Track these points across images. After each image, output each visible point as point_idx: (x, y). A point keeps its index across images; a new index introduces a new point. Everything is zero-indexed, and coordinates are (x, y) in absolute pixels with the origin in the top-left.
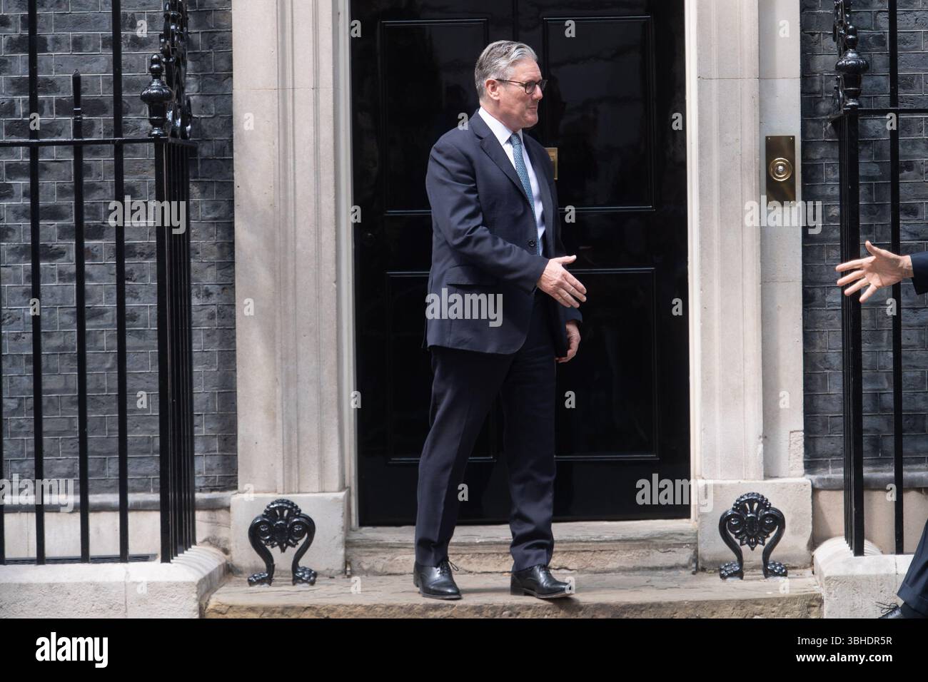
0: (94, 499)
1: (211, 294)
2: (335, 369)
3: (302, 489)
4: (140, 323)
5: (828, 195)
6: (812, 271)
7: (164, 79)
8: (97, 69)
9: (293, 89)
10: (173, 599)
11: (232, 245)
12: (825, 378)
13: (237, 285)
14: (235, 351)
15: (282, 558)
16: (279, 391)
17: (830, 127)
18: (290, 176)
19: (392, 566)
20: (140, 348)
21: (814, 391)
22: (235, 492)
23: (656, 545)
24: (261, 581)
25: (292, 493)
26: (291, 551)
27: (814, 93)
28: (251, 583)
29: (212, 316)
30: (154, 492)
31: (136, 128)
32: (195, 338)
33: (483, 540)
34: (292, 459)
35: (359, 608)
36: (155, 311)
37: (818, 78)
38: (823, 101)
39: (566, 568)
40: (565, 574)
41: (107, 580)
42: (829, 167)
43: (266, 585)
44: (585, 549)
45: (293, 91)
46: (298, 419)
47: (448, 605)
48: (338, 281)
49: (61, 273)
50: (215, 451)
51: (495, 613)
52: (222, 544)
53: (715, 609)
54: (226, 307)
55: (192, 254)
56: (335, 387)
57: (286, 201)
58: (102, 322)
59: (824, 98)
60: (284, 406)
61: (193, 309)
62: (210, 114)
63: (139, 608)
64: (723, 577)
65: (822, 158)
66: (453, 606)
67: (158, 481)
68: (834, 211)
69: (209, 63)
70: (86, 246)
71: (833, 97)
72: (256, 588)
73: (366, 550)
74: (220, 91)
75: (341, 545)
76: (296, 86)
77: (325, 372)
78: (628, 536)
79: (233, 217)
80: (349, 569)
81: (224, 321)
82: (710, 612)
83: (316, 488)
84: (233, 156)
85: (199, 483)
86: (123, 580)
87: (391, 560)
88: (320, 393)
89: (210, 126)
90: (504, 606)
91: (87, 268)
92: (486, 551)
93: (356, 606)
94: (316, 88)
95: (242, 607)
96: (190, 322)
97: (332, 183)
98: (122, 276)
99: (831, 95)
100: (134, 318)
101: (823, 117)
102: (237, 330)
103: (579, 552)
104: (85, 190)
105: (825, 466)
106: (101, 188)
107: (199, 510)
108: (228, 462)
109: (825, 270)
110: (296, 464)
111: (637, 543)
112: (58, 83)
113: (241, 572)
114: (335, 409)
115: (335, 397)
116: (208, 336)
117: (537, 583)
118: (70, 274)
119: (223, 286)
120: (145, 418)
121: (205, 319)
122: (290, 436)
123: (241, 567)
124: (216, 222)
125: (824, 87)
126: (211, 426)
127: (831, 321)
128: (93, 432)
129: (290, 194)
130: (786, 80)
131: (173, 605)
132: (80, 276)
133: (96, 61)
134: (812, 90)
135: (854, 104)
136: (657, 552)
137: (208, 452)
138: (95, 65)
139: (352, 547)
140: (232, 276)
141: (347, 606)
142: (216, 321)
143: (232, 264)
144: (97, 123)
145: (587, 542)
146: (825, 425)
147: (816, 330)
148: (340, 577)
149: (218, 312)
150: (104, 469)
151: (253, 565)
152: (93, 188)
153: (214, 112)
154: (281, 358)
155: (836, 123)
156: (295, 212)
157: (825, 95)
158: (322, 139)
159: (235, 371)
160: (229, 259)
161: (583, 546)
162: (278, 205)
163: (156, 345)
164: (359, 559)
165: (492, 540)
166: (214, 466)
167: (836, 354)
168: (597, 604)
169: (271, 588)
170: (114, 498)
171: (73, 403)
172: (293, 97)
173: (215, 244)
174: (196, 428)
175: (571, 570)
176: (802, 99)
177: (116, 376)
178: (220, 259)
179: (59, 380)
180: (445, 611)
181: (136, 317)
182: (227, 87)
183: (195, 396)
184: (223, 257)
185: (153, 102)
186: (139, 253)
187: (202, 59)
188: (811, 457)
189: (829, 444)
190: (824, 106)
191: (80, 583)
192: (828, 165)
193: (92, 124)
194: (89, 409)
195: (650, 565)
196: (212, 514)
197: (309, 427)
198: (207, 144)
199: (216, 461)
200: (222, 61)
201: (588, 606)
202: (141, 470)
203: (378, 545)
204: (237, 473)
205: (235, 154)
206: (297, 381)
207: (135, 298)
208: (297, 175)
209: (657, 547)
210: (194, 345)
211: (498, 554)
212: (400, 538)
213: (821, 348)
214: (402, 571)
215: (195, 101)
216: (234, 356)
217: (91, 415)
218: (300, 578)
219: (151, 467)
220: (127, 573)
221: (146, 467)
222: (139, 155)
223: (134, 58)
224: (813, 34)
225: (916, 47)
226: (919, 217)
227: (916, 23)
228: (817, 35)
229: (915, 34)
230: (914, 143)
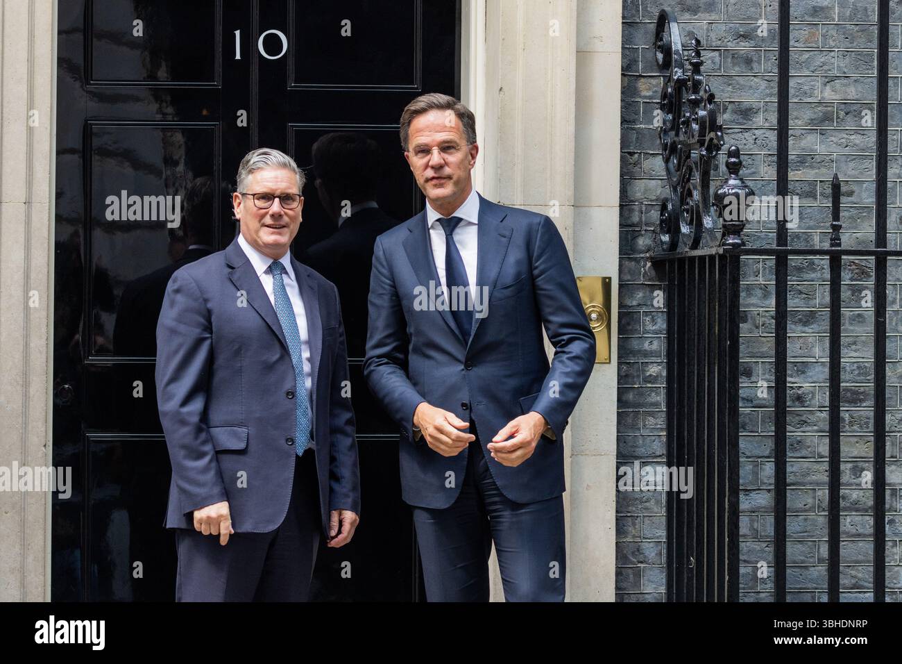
5: (645, 350)
6: (625, 442)
12: (638, 574)
17: (649, 267)
21: (625, 589)
27: (630, 226)
37: (636, 208)
38: (642, 235)
42: (647, 316)
48: (47, 445)
59: (643, 232)
65: (639, 305)
68: (653, 370)
71: (653, 231)
94: (28, 202)
99: (652, 229)
101: (642, 255)
109: (641, 442)
125: (643, 219)
127: (647, 504)
130: (603, 209)
134: (631, 222)
135: (736, 241)
147: (629, 515)
155: (657, 264)
157: (644, 228)
167: (651, 545)
176: (621, 232)
190: (642, 242)
192: (646, 313)
213: (634, 537)
224: (631, 154)
225: (754, 173)
226: (753, 379)
227: (755, 143)
228: (636, 156)
229: (754, 157)
230: (749, 289)
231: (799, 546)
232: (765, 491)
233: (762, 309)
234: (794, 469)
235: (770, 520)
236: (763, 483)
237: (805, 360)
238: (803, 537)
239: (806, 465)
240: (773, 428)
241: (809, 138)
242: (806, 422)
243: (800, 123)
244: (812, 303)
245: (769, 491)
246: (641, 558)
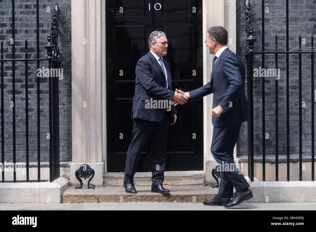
0: (30, 164)
1: (65, 104)
2: (100, 126)
3: (91, 161)
4: (44, 113)
7: (51, 42)
8: (32, 39)
9: (89, 45)
10: (54, 193)
11: (71, 90)
12: (242, 130)
13: (72, 102)
14: (72, 121)
15: (85, 181)
16: (84, 133)
18: (88, 70)
19: (117, 184)
20: (44, 120)
22: (71, 162)
23: (194, 178)
24: (79, 188)
25: (88, 162)
26: (88, 179)
28: (76, 188)
29: (65, 111)
30: (48, 162)
31: (43, 56)
32: (60, 117)
33: (143, 176)
34: (88, 152)
35: (107, 196)
36: (48, 109)
37: (241, 43)
38: (243, 50)
39: (167, 185)
40: (167, 186)
41: (34, 187)
43: (80, 189)
44: (173, 179)
45: (89, 46)
46: (90, 141)
47: (133, 195)
48: (101, 101)
49: (21, 98)
50: (65, 150)
51: (147, 197)
52: (67, 177)
53: (210, 197)
54: (69, 108)
55: (59, 93)
56: (101, 132)
57: (87, 78)
58: (33, 112)
59: (243, 49)
60: (86, 137)
61: (59, 109)
62: (65, 52)
63: (43, 195)
64: (213, 187)
66: (135, 195)
67: (49, 158)
69: (65, 37)
70: (28, 90)
71: (245, 49)
72: (77, 190)
73: (109, 179)
74: (68, 46)
75: (102, 178)
76: (90, 44)
77: (98, 127)
78: (185, 176)
79: (71, 82)
80: (104, 184)
81: (68, 112)
82: (209, 197)
83: (95, 161)
84: (71, 64)
85: (61, 159)
86: (38, 187)
87: (117, 182)
88: (96, 133)
89: (65, 56)
90: (149, 196)
91: (29, 97)
92: (144, 180)
93: (106, 195)
94: (96, 45)
95: (73, 195)
96: (59, 113)
97: (100, 72)
98: (39, 99)
100: (42, 111)
101: (243, 55)
102: (72, 115)
103: (171, 180)
104: (28, 74)
105: (243, 155)
106: (33, 73)
107: (61, 167)
108: (69, 153)
110: (89, 154)
111: (188, 177)
112: (21, 43)
113: (73, 185)
114: (100, 138)
115: (100, 135)
116: (64, 116)
117: (159, 189)
118: (24, 98)
119: (68, 102)
120: (45, 140)
121: (63, 112)
122: (87, 146)
123: (73, 184)
124: (66, 83)
125: (243, 46)
126: (64, 143)
128: (30, 145)
129: (88, 75)
131: (53, 195)
132: (27, 99)
133: (32, 36)
134: (239, 47)
135: (252, 50)
136: (194, 180)
137: (63, 150)
138: (31, 38)
139: (106, 178)
140: (71, 99)
141: (104, 195)
142: (66, 112)
143: (71, 96)
144: (32, 55)
145: (173, 177)
146: (243, 144)
148: (102, 187)
149: (67, 110)
150: (33, 155)
151: (76, 183)
152: (31, 73)
153: (66, 52)
154: (85, 123)
155: (246, 56)
156: (89, 80)
158: (97, 60)
159: (72, 127)
160: (70, 94)
161: (172, 178)
162: (84, 79)
163: (49, 119)
164: (107, 182)
165: (146, 176)
166: (65, 154)
167: (246, 123)
168: (176, 195)
169: (82, 190)
170: (36, 164)
171: (24, 136)
172: (89, 47)
173: (66, 90)
174: (60, 143)
175: (169, 185)
176: (236, 49)
177: (37, 128)
178: (67, 94)
179: (21, 129)
180: (132, 197)
181: (43, 111)
182: (70, 44)
183: (60, 134)
184: (68, 93)
185: (48, 49)
186: (44, 92)
187: (63, 36)
188: (239, 153)
189: (244, 149)
190: (243, 51)
191: (26, 188)
193: (30, 55)
194: (29, 138)
195: (192, 184)
196: (65, 168)
197: (93, 143)
198: (64, 61)
199: (66, 153)
200: (68, 37)
201: (174, 196)
202: (44, 155)
203: (113, 178)
204: (72, 156)
205: (72, 64)
206: (89, 130)
207: (43, 105)
208: (90, 70)
209: (194, 179)
210: (60, 119)
211: (148, 180)
212: (119, 176)
214: (120, 185)
215: (60, 48)
216: (71, 123)
217: (30, 139)
218: (90, 187)
219: (47, 155)
220: (40, 185)
221: (45, 154)
222: (44, 64)
223: (43, 36)
224: (240, 30)
225: (270, 34)
226: (270, 83)
227: (270, 27)
228: (241, 31)
229: (269, 31)
230: (269, 62)
231: (282, 123)
232: (273, 110)
233: (272, 67)
234: (280, 105)
235: (275, 117)
236: (273, 108)
237: (283, 79)
238: (283, 121)
239: (283, 104)
240: (275, 95)
241: (283, 26)
242: (283, 94)
243: (281, 22)
244: (284, 65)
245: (274, 110)
246: (243, 126)
